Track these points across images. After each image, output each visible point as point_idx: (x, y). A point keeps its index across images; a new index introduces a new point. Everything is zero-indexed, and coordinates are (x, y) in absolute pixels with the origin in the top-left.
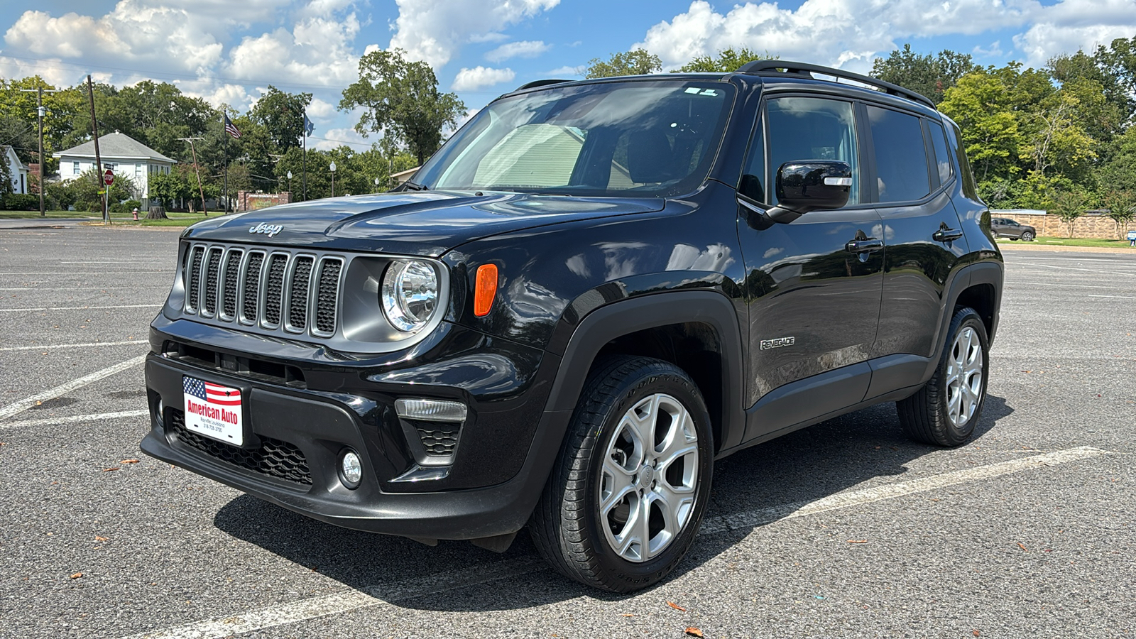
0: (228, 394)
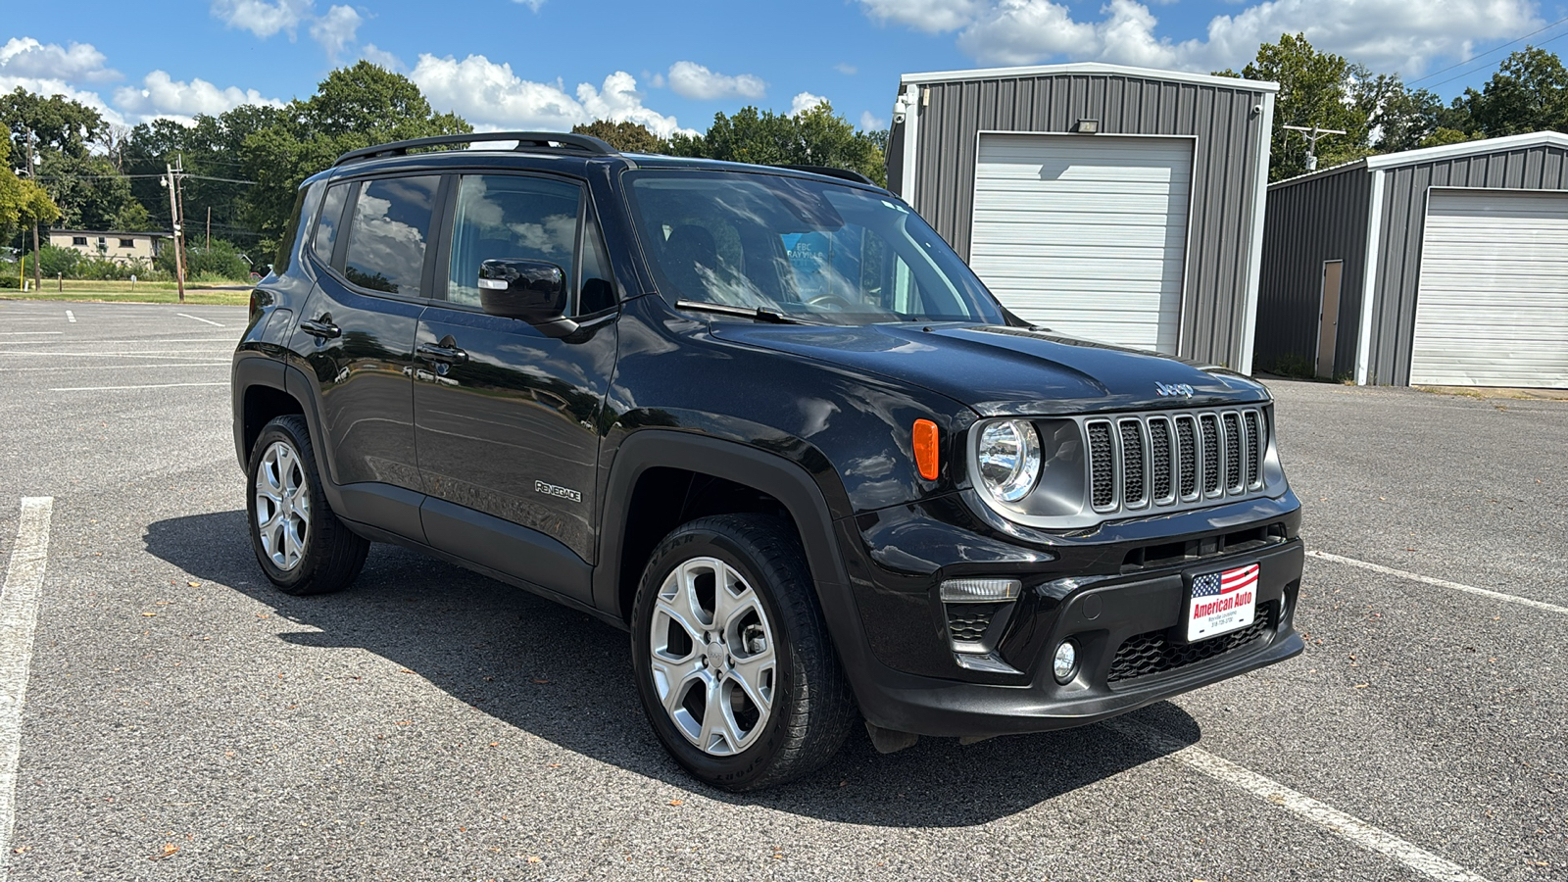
0: (1246, 574)
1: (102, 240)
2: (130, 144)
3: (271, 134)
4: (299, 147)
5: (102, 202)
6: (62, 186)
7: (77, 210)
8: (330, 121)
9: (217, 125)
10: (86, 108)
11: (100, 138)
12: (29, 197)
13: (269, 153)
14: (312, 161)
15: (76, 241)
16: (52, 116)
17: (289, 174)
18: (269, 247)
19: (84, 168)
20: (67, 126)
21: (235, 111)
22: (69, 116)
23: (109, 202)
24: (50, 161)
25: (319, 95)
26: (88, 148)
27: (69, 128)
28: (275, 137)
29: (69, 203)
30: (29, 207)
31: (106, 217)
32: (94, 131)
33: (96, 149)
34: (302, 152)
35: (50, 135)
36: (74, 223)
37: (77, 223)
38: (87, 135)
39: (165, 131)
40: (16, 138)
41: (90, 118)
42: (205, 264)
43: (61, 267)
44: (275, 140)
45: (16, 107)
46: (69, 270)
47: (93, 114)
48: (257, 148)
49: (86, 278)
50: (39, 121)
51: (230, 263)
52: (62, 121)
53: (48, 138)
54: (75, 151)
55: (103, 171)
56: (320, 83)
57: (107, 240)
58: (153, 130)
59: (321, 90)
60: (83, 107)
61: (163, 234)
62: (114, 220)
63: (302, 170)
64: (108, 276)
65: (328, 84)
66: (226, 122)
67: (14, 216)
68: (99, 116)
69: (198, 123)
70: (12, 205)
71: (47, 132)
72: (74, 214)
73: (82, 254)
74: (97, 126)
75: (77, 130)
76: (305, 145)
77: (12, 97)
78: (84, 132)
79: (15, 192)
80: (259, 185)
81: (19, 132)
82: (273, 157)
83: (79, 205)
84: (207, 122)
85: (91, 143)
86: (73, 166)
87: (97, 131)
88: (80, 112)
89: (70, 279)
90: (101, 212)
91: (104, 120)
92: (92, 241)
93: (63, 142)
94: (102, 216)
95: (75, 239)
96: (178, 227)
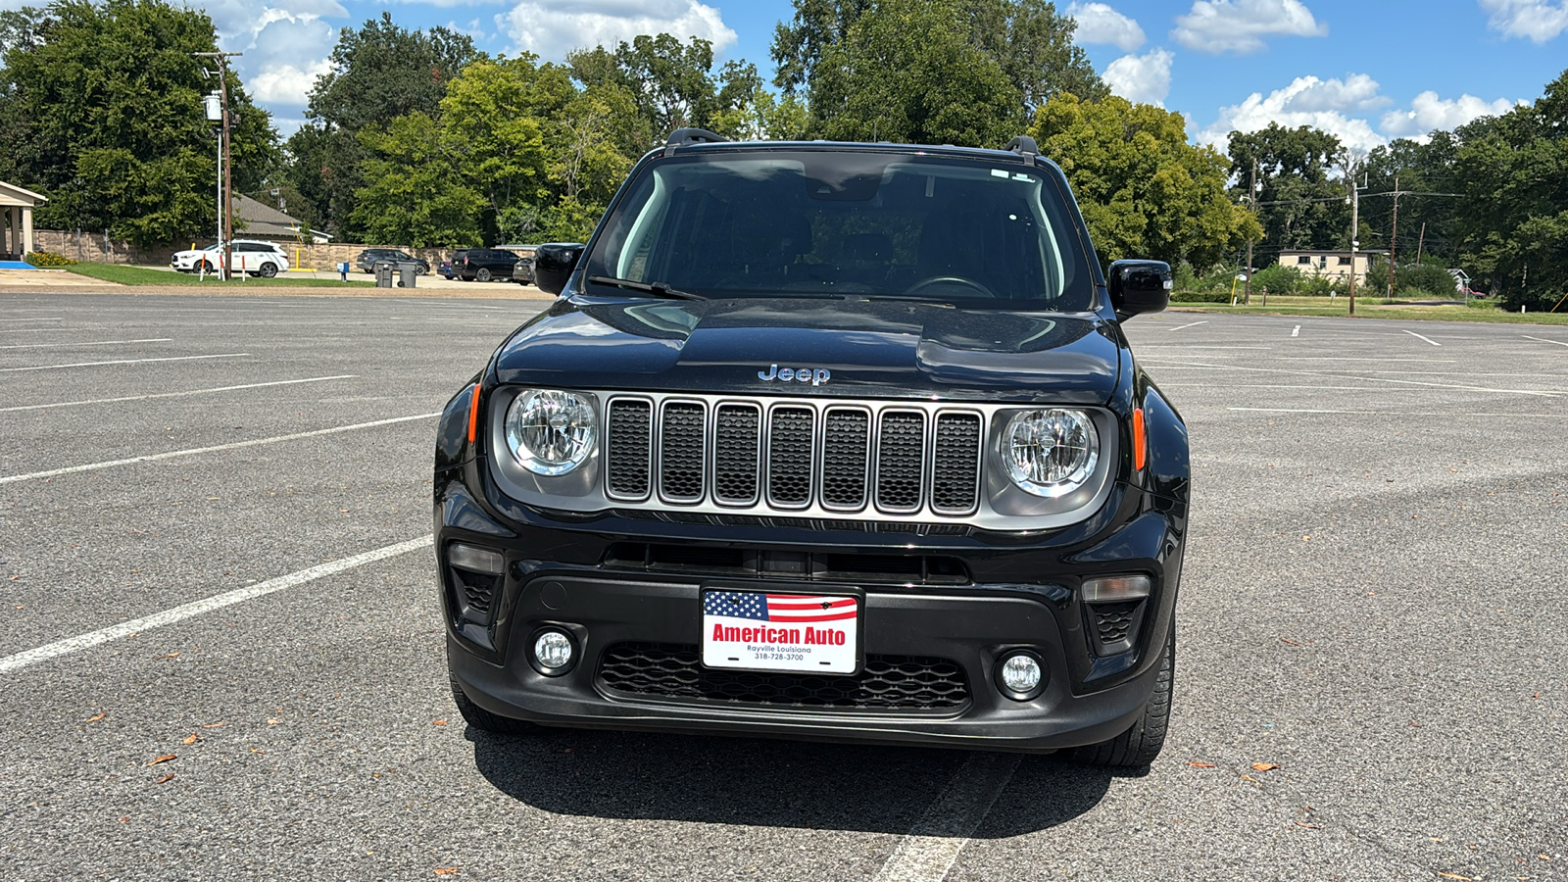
0: (825, 606)
1: (1323, 259)
2: (1366, 166)
3: (1485, 144)
4: (1516, 153)
5: (1331, 223)
6: (1298, 209)
7: (1309, 232)
8: (1556, 124)
9: (1451, 139)
10: (1328, 136)
11: (1337, 162)
12: (1237, 220)
13: (1480, 164)
14: (1527, 168)
15: (1301, 261)
16: (1296, 146)
17: (1500, 184)
18: (1469, 261)
19: (1319, 191)
20: (1309, 154)
21: (1472, 123)
22: (1312, 145)
23: (1337, 222)
24: (1290, 187)
25: (1545, 97)
26: (1326, 173)
27: (1311, 156)
28: (1488, 147)
29: (1302, 225)
30: (1239, 229)
31: (1333, 237)
32: (1333, 156)
33: (1333, 173)
34: (1517, 160)
35: (1294, 163)
36: (1306, 243)
37: (1308, 244)
38: (1326, 161)
39: (1401, 151)
40: (1265, 169)
41: (1329, 144)
42: (1413, 280)
43: (1282, 285)
44: (1489, 149)
45: (1268, 140)
46: (1288, 287)
47: (1333, 140)
48: (1468, 160)
49: (1302, 295)
50: (1284, 152)
51: (1438, 278)
52: (1305, 149)
53: (1291, 167)
54: (1313, 176)
55: (1336, 193)
56: (1548, 84)
57: (1328, 258)
58: (1389, 151)
59: (1548, 91)
60: (1325, 134)
61: (1380, 251)
62: (1339, 239)
63: (1514, 178)
64: (1320, 292)
65: (1556, 84)
66: (1460, 135)
67: (1224, 238)
68: (1338, 142)
69: (1431, 139)
70: (1223, 228)
71: (1291, 161)
72: (1306, 235)
73: (1301, 272)
74: (1335, 151)
75: (1318, 157)
76: (1521, 152)
77: (1265, 131)
78: (1323, 159)
79: (1228, 217)
80: (1466, 198)
81: (1268, 162)
82: (1483, 168)
83: (1311, 227)
84: (1441, 138)
85: (1328, 169)
86: (1310, 190)
87: (1335, 156)
88: (1321, 140)
89: (1288, 294)
90: (1329, 232)
91: (1343, 146)
92: (1315, 259)
93: (1304, 169)
94: (1330, 236)
95: (1300, 258)
96: (1356, 243)
